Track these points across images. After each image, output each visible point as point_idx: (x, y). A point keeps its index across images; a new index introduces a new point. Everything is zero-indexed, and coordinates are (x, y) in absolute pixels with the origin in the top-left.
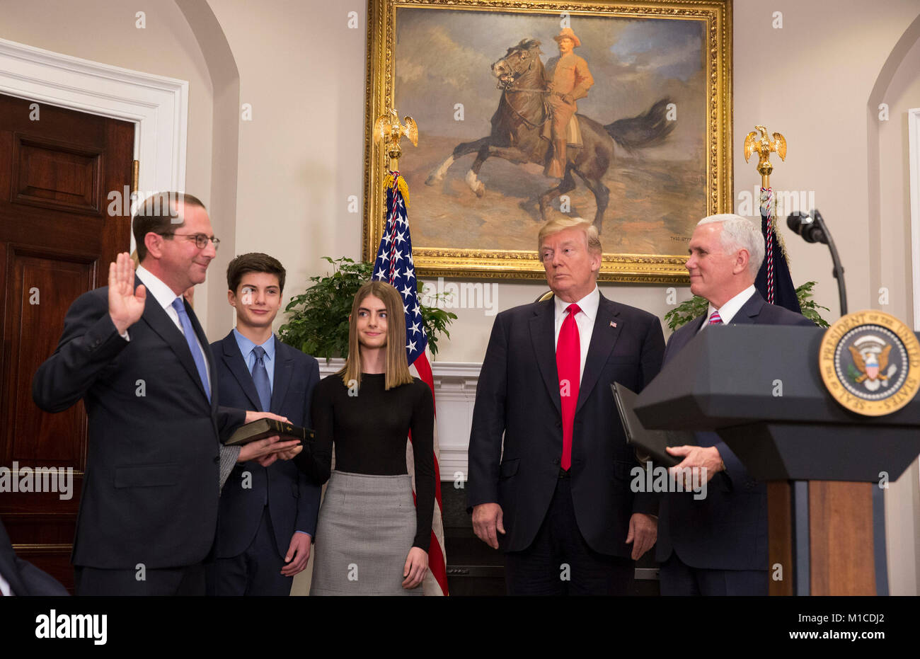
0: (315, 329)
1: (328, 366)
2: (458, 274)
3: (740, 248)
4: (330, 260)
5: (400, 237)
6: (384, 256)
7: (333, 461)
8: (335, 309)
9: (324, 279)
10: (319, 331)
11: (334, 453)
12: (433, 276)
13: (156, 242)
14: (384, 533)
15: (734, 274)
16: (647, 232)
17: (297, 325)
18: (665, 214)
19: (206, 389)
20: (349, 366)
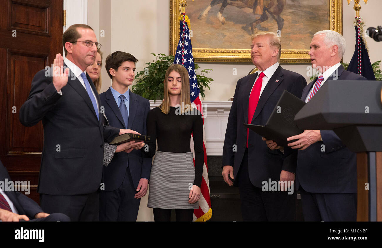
0: (148, 87)
1: (155, 104)
2: (214, 60)
3: (333, 44)
4: (154, 55)
5: (187, 44)
6: (179, 53)
7: (157, 147)
8: (157, 77)
9: (152, 64)
10: (150, 87)
11: (157, 143)
12: (202, 61)
13: (70, 46)
14: (180, 179)
15: (331, 57)
16: (302, 39)
17: (140, 85)
18: (310, 30)
19: (97, 114)
20: (164, 103)
